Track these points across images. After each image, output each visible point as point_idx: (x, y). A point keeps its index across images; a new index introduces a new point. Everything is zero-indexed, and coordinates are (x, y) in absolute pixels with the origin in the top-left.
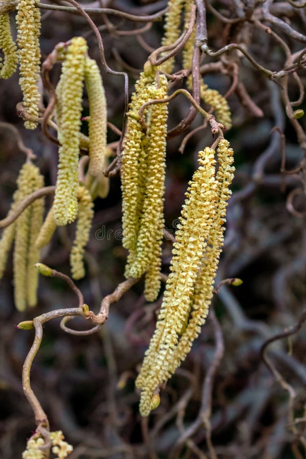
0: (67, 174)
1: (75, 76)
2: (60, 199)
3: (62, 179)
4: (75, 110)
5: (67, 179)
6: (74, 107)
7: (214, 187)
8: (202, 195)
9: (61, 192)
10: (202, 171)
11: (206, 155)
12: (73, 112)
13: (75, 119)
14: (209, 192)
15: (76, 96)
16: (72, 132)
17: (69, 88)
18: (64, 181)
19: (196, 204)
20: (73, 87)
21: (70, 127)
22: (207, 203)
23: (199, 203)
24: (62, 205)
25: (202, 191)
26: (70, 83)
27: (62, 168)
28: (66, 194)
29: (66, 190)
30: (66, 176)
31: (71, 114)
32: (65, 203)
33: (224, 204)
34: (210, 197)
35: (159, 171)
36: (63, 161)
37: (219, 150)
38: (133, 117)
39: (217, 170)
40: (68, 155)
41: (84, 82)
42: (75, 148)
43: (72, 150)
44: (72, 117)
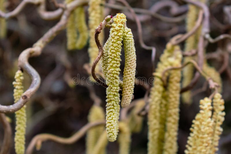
0: (113, 105)
1: (116, 37)
2: (110, 123)
3: (110, 109)
4: (116, 61)
5: (113, 108)
6: (116, 59)
7: (211, 124)
8: (203, 130)
9: (111, 118)
10: (202, 114)
11: (205, 103)
12: (115, 62)
13: (116, 67)
14: (207, 128)
15: (117, 51)
16: (115, 75)
17: (112, 45)
18: (111, 110)
19: (198, 137)
20: (115, 45)
21: (113, 72)
22: (206, 136)
23: (201, 136)
24: (113, 127)
25: (202, 127)
26: (113, 42)
27: (109, 102)
28: (114, 119)
29: (114, 116)
30: (112, 107)
31: (114, 63)
32: (114, 125)
33: (217, 138)
34: (208, 131)
35: (175, 114)
36: (110, 96)
37: (214, 100)
38: (158, 77)
39: (212, 114)
40: (113, 91)
41: (122, 42)
42: (117, 87)
43: (116, 88)
44: (114, 66)
